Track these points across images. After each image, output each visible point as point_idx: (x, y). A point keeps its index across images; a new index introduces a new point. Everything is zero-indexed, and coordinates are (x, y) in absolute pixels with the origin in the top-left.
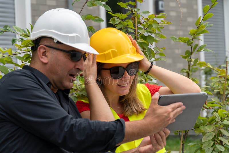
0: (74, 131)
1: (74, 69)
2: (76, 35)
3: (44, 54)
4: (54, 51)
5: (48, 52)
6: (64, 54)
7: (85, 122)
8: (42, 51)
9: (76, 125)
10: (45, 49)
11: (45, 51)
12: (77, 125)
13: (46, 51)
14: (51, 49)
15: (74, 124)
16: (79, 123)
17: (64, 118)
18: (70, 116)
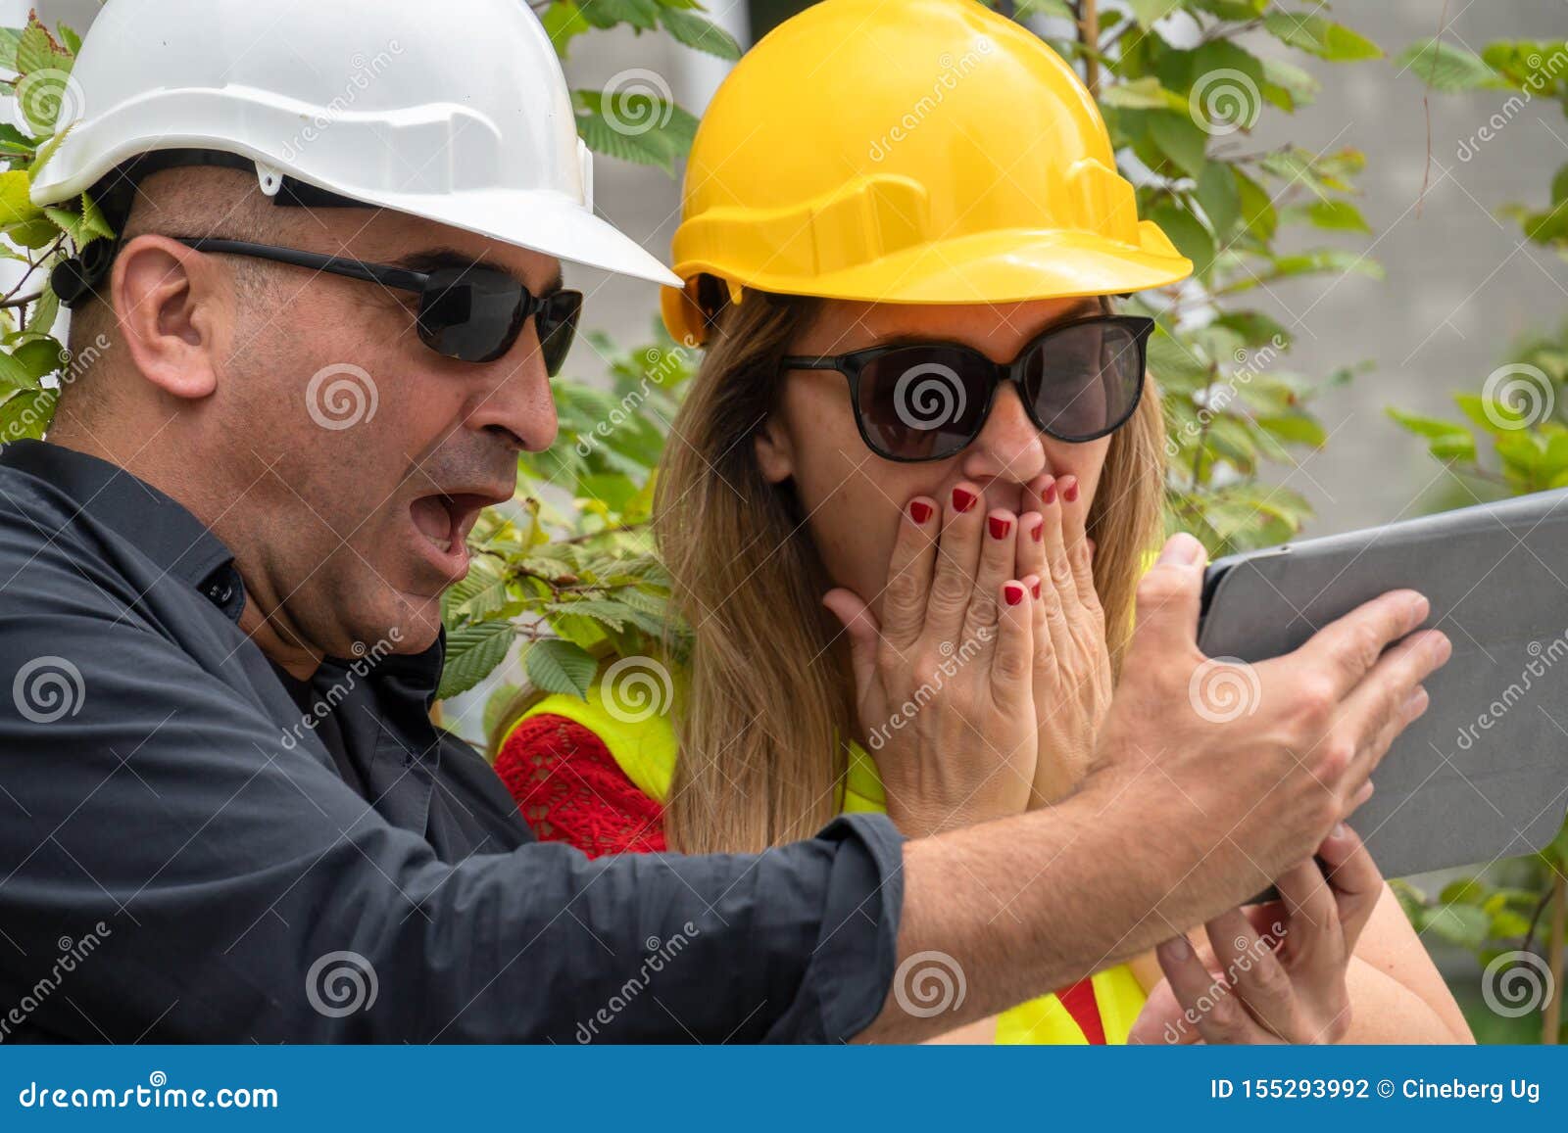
0: (438, 962)
1: (454, 435)
2: (459, 118)
3: (174, 319)
4: (264, 283)
5: (206, 293)
6: (359, 304)
7: (538, 879)
8: (154, 287)
9: (448, 915)
10: (174, 264)
11: (184, 292)
12: (463, 904)
13: (193, 289)
14: (235, 264)
15: (436, 905)
16: (480, 886)
17: (345, 863)
18: (406, 839)
